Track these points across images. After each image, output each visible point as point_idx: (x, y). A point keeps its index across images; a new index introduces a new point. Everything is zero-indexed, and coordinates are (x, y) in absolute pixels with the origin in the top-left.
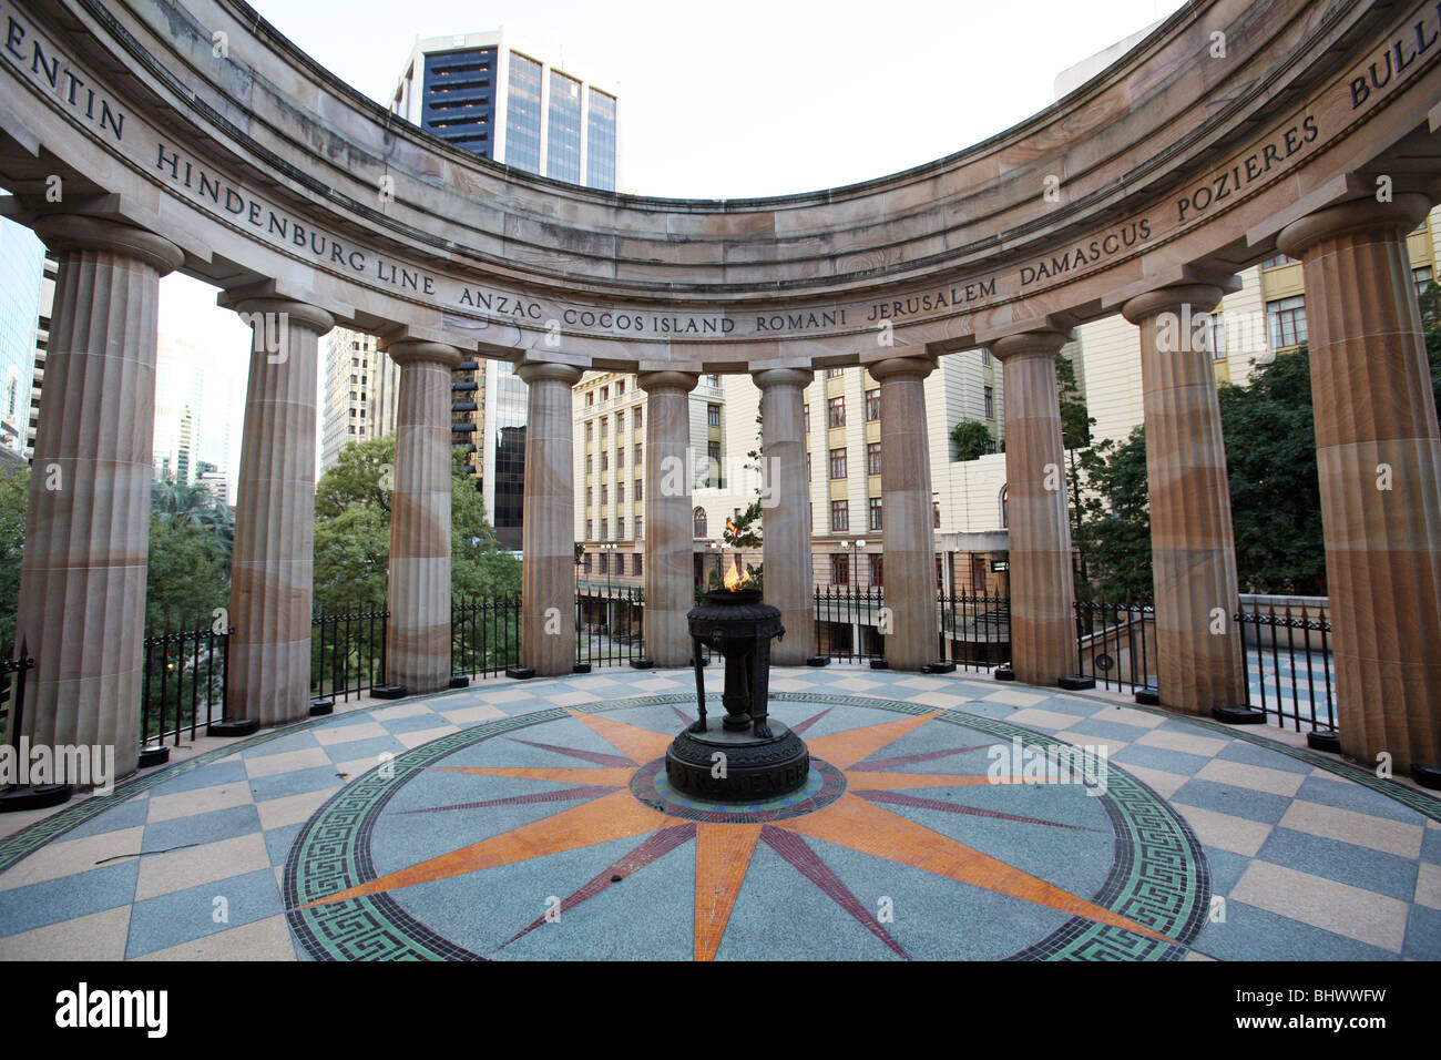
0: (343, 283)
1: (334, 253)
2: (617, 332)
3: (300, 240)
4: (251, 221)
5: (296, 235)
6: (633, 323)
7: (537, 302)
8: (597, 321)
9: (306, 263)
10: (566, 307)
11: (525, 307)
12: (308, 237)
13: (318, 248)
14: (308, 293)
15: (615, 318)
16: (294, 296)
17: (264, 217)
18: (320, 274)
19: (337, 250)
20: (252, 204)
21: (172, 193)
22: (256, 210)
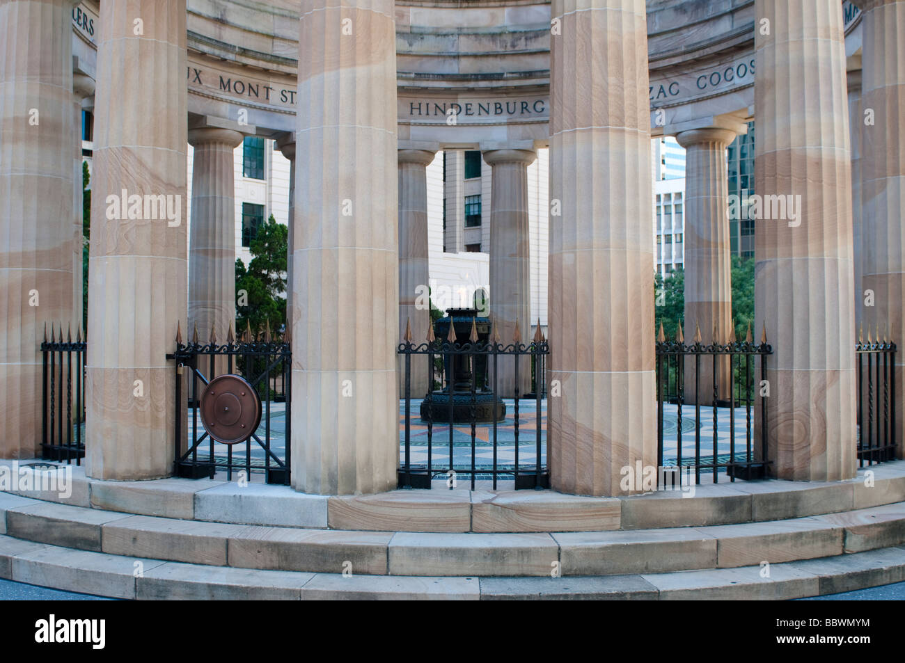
0: (527, 127)
1: (522, 108)
2: (738, 82)
3: (499, 111)
4: (467, 114)
5: (496, 108)
6: (749, 68)
7: (675, 80)
8: (722, 78)
9: (500, 124)
10: (697, 76)
11: (666, 89)
12: (504, 107)
13: (511, 110)
14: (500, 144)
15: (735, 69)
16: (491, 148)
17: (475, 108)
18: (511, 126)
19: (525, 105)
20: (467, 105)
21: (415, 124)
22: (469, 107)
